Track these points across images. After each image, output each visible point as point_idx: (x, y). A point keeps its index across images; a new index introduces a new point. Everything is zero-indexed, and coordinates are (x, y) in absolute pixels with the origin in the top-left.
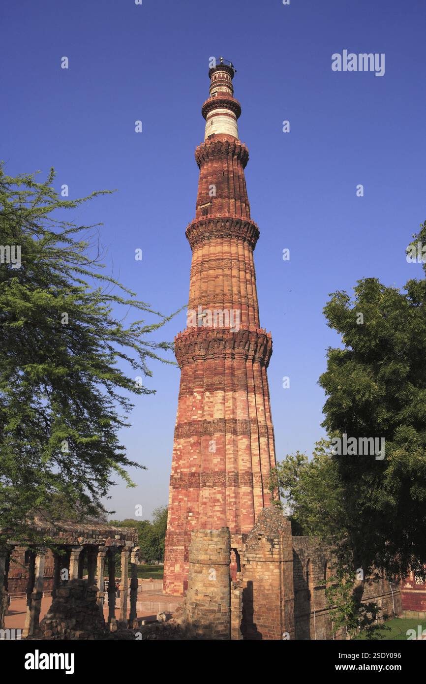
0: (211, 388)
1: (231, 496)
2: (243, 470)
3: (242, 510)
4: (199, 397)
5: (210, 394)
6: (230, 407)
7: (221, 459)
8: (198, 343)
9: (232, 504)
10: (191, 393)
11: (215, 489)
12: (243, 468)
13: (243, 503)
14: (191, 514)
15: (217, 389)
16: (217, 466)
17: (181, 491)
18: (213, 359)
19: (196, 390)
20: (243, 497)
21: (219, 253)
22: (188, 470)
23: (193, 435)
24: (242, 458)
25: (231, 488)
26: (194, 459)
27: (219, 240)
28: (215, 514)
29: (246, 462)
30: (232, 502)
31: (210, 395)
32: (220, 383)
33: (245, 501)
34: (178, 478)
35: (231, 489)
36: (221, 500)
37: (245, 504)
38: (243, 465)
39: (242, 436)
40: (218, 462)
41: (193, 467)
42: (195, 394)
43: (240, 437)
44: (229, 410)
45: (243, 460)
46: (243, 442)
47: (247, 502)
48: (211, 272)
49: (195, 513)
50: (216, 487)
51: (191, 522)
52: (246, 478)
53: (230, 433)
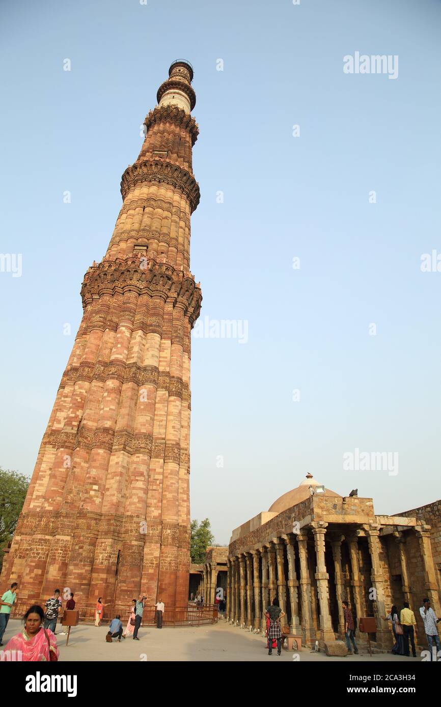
0: (145, 328)
1: (157, 471)
2: (173, 440)
3: (167, 493)
4: (127, 334)
5: (144, 335)
6: (166, 358)
7: (151, 418)
8: (139, 271)
9: (158, 482)
10: (115, 328)
11: (139, 457)
12: (173, 438)
13: (169, 483)
14: (95, 487)
15: (154, 331)
16: (145, 425)
17: (79, 451)
18: (152, 297)
19: (125, 324)
20: (169, 476)
21: (170, 197)
22: (95, 424)
23: (113, 378)
24: (173, 425)
25: (157, 460)
26: (110, 409)
27: (172, 188)
28: (134, 491)
29: (177, 431)
30: (157, 479)
31: (144, 337)
32: (159, 326)
33: (171, 481)
34: (72, 434)
35: (159, 462)
36: (145, 474)
37: (172, 486)
38: (174, 435)
39: (176, 398)
40: (146, 420)
41: (109, 420)
42: (123, 329)
43: (172, 398)
44: (166, 361)
45: (174, 427)
46: (176, 406)
47: (175, 484)
48: (160, 210)
49: (102, 487)
50: (142, 455)
51: (95, 499)
52: (176, 451)
53: (164, 389)
